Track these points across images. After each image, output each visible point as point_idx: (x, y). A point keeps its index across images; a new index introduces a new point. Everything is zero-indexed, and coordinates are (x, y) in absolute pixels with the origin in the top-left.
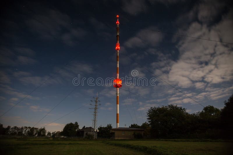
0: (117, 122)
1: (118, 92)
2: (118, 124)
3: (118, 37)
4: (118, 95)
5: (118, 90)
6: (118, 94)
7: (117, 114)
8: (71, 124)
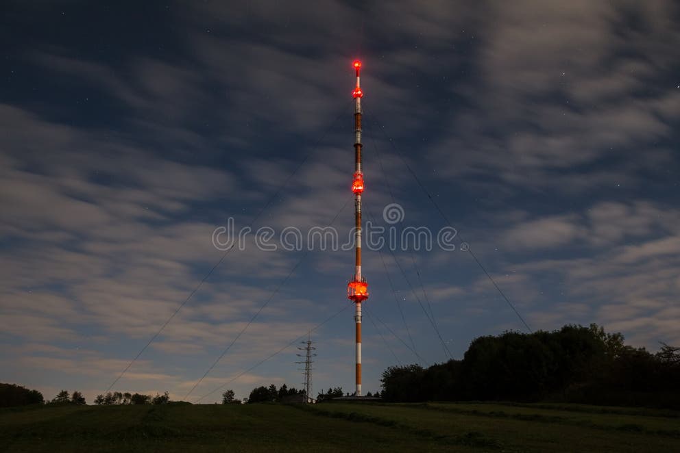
0: (357, 383)
1: (360, 314)
2: (360, 386)
3: (359, 148)
4: (360, 322)
5: (360, 309)
6: (359, 318)
7: (357, 365)
8: (262, 389)
